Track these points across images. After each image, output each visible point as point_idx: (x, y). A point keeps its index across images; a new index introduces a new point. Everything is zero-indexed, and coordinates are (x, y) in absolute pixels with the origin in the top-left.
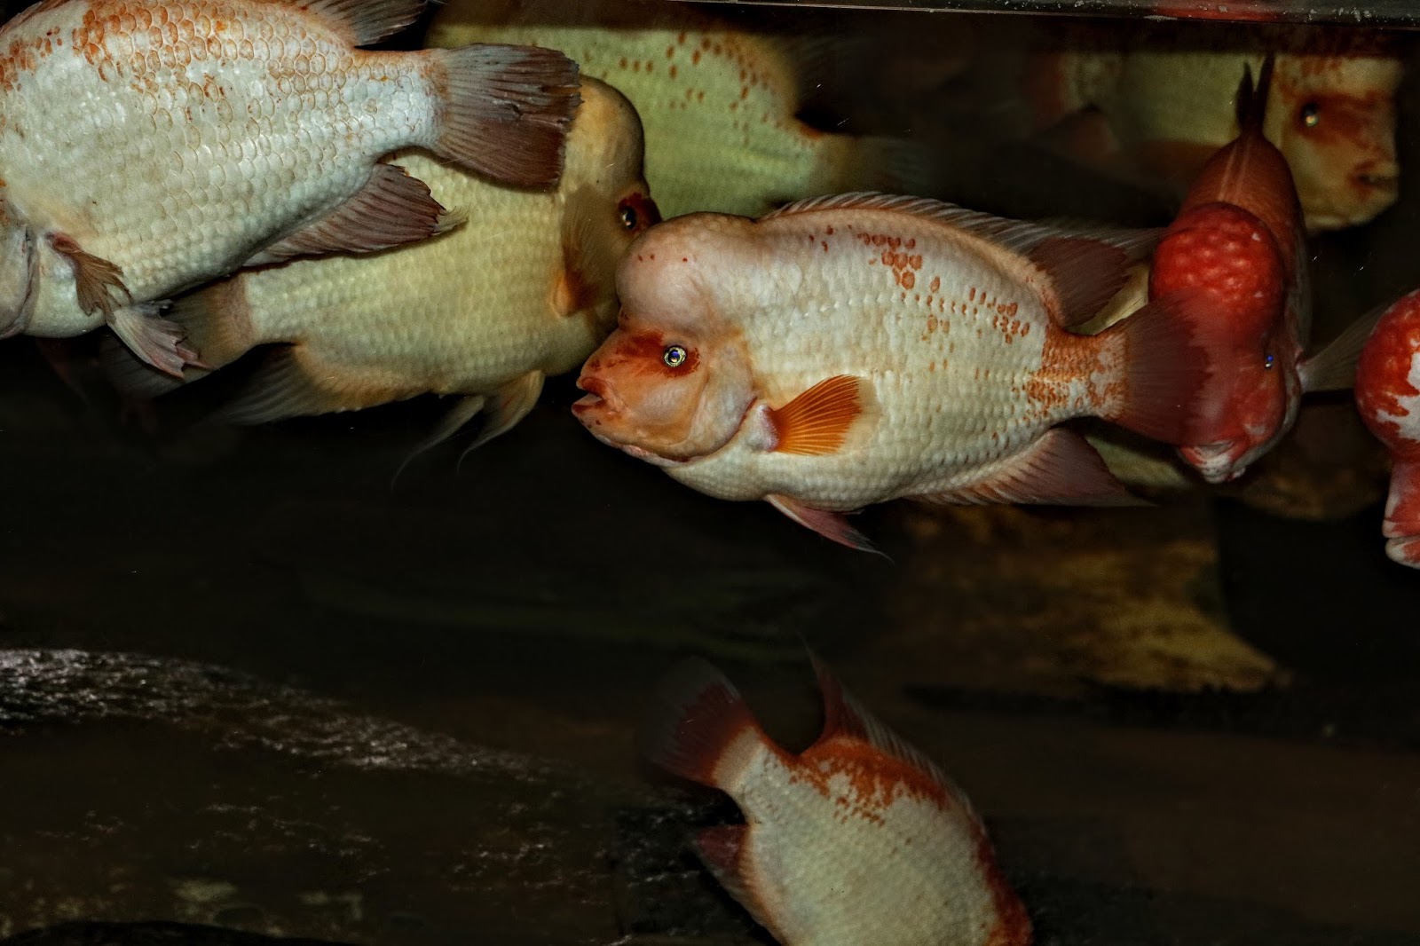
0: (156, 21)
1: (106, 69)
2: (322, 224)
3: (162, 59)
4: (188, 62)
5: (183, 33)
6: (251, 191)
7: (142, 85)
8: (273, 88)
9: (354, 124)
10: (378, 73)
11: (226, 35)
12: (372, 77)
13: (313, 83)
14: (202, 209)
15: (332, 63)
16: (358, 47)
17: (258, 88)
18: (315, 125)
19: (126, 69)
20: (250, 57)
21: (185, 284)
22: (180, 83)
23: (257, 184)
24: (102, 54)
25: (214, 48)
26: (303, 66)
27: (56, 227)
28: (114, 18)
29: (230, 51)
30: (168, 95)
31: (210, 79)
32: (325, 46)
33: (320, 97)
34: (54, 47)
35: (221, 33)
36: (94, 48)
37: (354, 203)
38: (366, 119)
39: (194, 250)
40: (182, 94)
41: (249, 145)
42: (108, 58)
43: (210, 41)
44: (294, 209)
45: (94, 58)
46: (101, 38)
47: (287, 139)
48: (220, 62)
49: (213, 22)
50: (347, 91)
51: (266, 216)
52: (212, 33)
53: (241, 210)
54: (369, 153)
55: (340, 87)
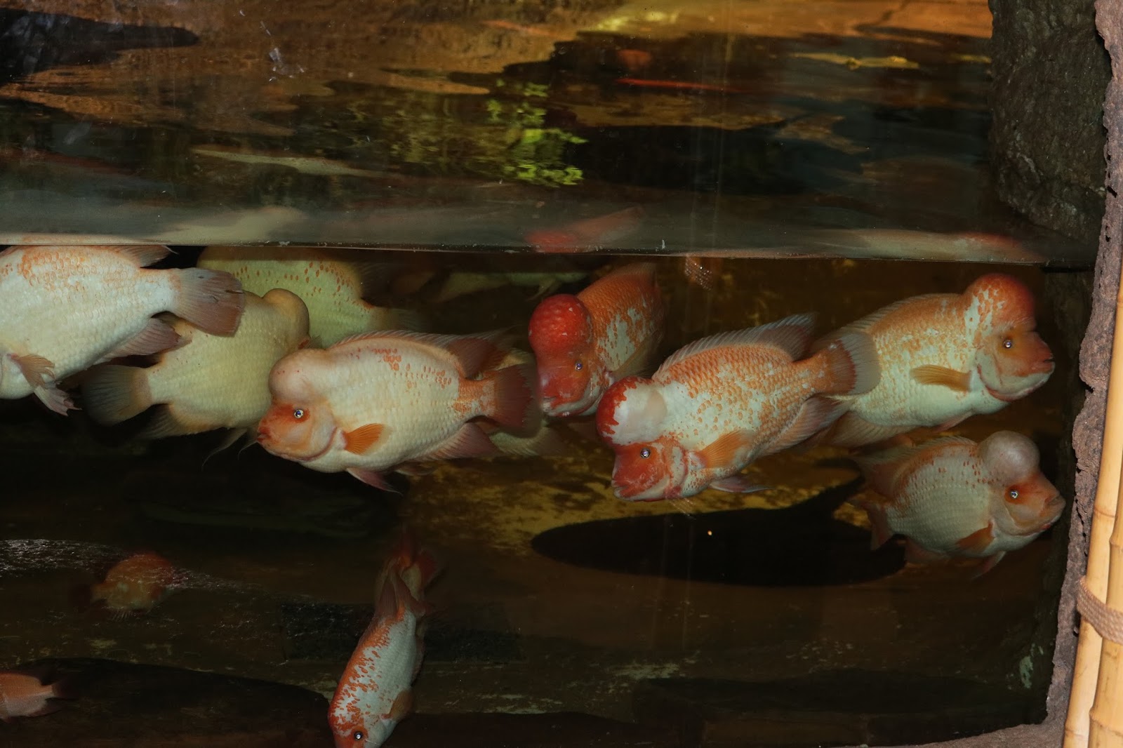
0: (54, 258)
1: (33, 281)
2: (127, 345)
3: (57, 275)
4: (69, 276)
5: (66, 264)
6: (97, 332)
7: (49, 287)
8: (106, 286)
9: (140, 302)
10: (150, 279)
11: (85, 264)
12: (147, 281)
13: (122, 284)
14: (76, 340)
15: (130, 275)
16: (141, 268)
17: (99, 286)
18: (123, 302)
19: (41, 280)
20: (95, 273)
21: (68, 374)
22: (65, 286)
23: (100, 329)
24: (31, 274)
25: (80, 269)
26: (118, 275)
27: (11, 351)
28: (35, 258)
29: (87, 270)
30: (60, 291)
31: (78, 283)
32: (127, 267)
33: (125, 290)
34: (9, 271)
35: (83, 263)
36: (27, 272)
37: (141, 335)
38: (145, 300)
39: (72, 358)
40: (66, 290)
41: (95, 312)
42: (34, 276)
43: (78, 267)
44: (115, 339)
45: (27, 276)
46: (30, 267)
47: (112, 309)
48: (82, 276)
49: (79, 258)
50: (137, 287)
51: (103, 343)
52: (78, 263)
53: (93, 340)
54: (147, 314)
55: (134, 285)
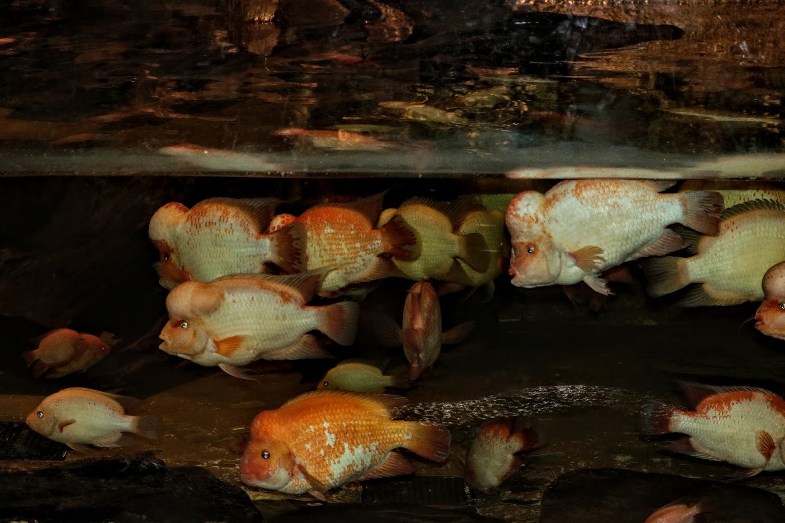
0: (598, 186)
1: (583, 201)
2: (649, 248)
3: (600, 197)
4: (608, 198)
5: (606, 189)
6: (628, 237)
7: (594, 205)
8: (635, 205)
9: (659, 216)
10: (666, 200)
11: (620, 190)
12: (664, 201)
13: (647, 203)
14: (613, 243)
15: (652, 197)
16: (659, 193)
17: (629, 206)
18: (647, 216)
19: (589, 201)
20: (627, 196)
21: (607, 267)
22: (606, 205)
23: (630, 235)
24: (581, 196)
25: (616, 194)
26: (643, 198)
27: (567, 250)
28: (585, 186)
29: (621, 194)
30: (602, 208)
31: (615, 203)
32: (650, 192)
33: (649, 208)
34: (566, 194)
35: (618, 189)
36: (579, 195)
37: (659, 241)
38: (663, 215)
39: (610, 256)
40: (607, 208)
41: (627, 223)
42: (583, 198)
43: (615, 192)
44: (640, 243)
45: (579, 198)
46: (581, 192)
47: (639, 221)
48: (618, 198)
49: (615, 186)
50: (657, 206)
51: (632, 245)
52: (615, 189)
53: (625, 243)
54: (663, 225)
55: (655, 205)
